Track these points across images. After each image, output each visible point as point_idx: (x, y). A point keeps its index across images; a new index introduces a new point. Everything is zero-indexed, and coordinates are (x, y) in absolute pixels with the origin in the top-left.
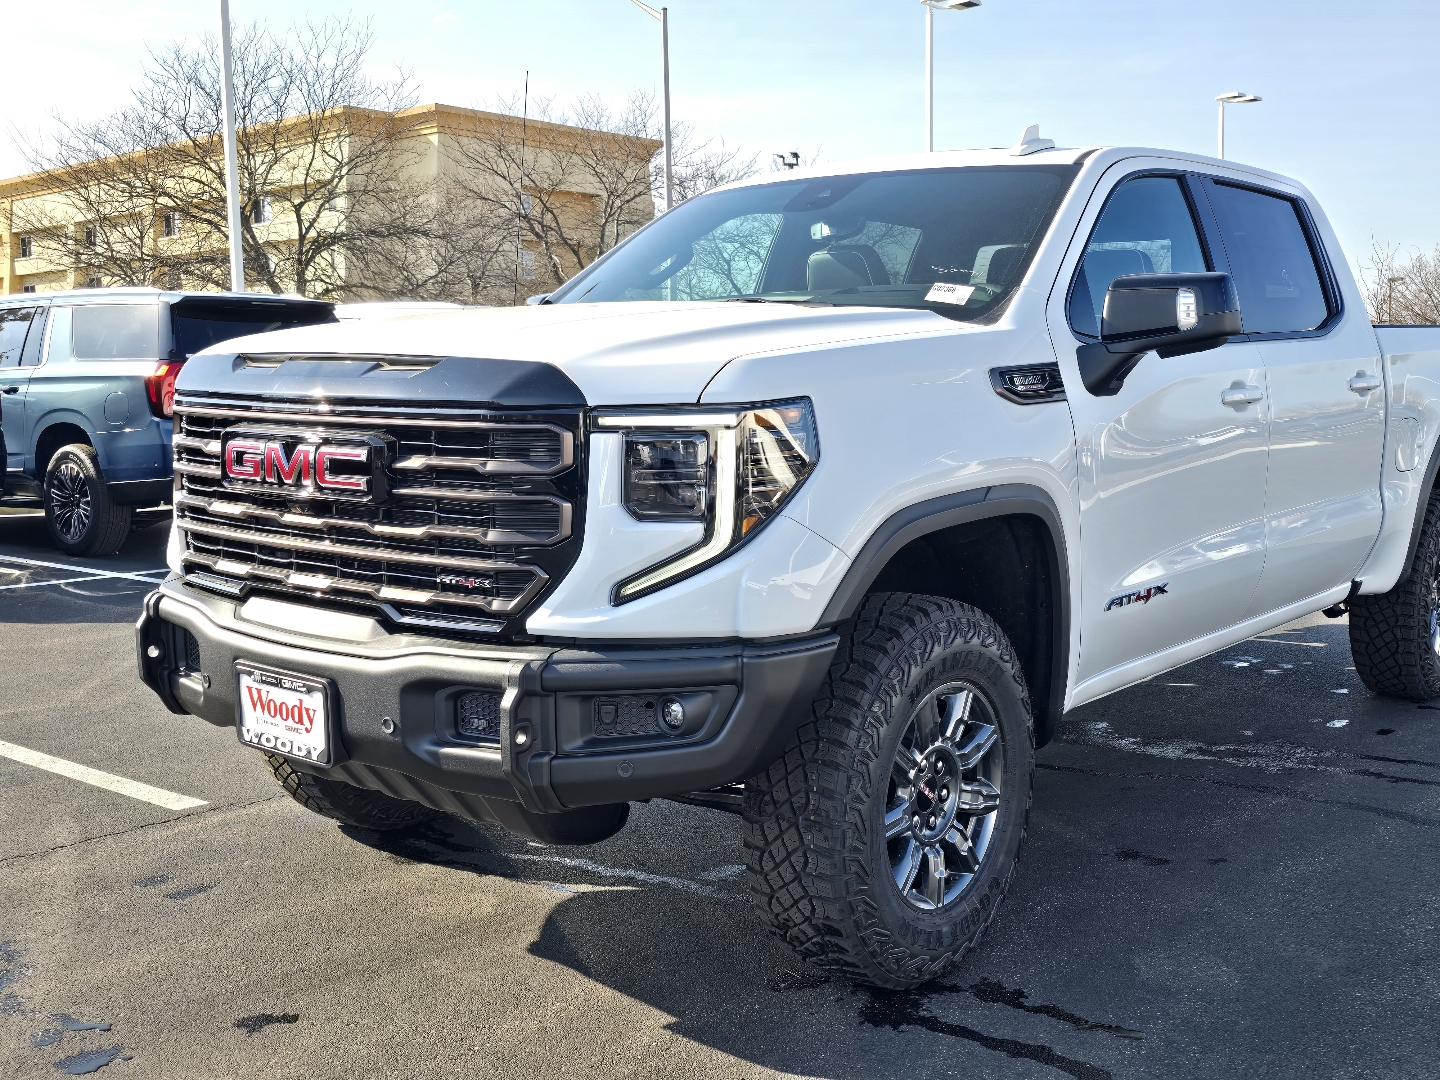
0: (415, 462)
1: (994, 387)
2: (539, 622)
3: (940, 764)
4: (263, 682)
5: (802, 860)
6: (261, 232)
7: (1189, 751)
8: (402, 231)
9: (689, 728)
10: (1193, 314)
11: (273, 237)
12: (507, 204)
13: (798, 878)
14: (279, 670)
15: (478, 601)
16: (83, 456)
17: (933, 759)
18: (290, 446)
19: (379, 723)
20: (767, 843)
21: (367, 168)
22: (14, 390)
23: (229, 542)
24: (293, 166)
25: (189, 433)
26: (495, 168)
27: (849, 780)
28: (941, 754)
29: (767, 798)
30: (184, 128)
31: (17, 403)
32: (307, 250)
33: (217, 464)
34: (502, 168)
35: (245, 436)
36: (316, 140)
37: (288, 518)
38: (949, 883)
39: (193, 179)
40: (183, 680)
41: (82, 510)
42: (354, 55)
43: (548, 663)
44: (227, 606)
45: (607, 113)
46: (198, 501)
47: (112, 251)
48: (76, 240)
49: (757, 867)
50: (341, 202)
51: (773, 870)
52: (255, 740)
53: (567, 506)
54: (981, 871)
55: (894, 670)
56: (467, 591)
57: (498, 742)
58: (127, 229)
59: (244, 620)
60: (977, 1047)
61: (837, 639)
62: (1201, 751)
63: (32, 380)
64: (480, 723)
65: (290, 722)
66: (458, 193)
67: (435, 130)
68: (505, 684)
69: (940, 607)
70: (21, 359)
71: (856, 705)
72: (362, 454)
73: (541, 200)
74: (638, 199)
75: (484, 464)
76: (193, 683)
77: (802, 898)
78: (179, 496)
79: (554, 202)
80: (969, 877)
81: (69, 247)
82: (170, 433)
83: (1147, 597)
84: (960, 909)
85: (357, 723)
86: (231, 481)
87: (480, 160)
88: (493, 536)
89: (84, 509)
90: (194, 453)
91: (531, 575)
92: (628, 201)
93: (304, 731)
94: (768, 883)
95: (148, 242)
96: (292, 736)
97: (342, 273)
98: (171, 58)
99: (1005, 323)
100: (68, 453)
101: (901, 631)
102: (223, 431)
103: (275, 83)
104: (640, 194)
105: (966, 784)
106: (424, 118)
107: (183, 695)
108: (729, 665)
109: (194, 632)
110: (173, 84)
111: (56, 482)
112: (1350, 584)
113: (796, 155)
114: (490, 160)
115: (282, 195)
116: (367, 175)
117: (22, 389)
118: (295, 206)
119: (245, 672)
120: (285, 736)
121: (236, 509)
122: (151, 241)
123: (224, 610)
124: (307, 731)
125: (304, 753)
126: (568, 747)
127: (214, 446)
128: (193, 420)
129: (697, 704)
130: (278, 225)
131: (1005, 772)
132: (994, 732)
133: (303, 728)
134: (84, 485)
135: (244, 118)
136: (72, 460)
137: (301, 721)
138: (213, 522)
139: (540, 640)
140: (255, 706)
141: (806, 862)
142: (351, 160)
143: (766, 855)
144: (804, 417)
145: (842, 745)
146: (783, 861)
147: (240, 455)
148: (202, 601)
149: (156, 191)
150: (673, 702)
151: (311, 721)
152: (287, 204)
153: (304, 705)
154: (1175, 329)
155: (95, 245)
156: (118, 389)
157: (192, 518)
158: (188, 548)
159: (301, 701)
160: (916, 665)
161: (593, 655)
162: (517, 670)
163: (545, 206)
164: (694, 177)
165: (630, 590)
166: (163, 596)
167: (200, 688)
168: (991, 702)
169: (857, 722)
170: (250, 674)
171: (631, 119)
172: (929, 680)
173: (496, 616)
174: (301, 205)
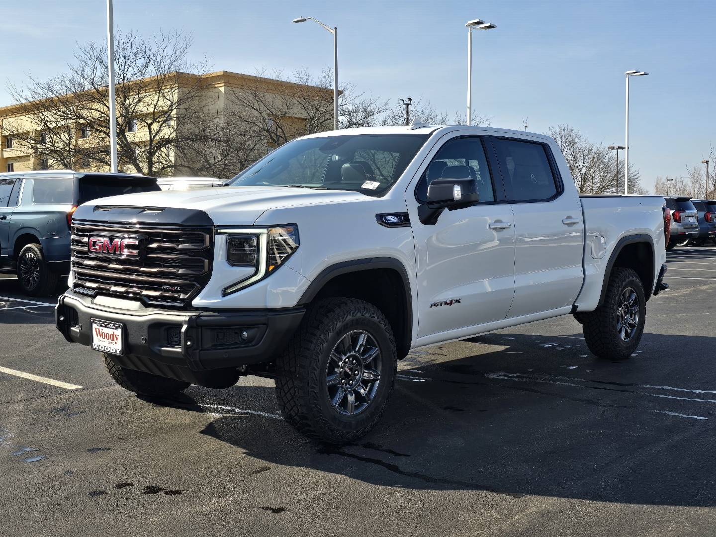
0: (155, 245)
1: (378, 221)
2: (197, 302)
3: (354, 361)
4: (101, 326)
5: (294, 391)
6: (130, 137)
7: (500, 376)
8: (203, 138)
9: (249, 341)
10: (460, 194)
11: (137, 140)
12: (258, 124)
13: (292, 398)
14: (106, 321)
15: (175, 295)
16: (36, 249)
17: (351, 359)
18: (112, 239)
19: (140, 339)
20: (283, 386)
21: (186, 106)
22: (5, 218)
23: (90, 275)
24: (148, 103)
25: (77, 235)
26: (252, 105)
27: (311, 362)
28: (355, 357)
29: (282, 369)
30: (93, 84)
31: (6, 224)
32: (154, 147)
33: (87, 246)
34: (256, 105)
35: (97, 236)
36: (160, 91)
37: (111, 266)
38: (357, 407)
39: (96, 110)
40: (72, 328)
41: (35, 275)
42: (183, 48)
43: (198, 317)
44: (89, 299)
45: (311, 77)
46: (80, 260)
47: (54, 147)
48: (35, 141)
49: (280, 396)
50: (173, 123)
51: (284, 396)
52: (97, 348)
53: (207, 261)
54: (371, 403)
55: (331, 323)
56: (173, 292)
57: (180, 346)
58: (62, 136)
59: (96, 304)
60: (356, 460)
61: (305, 310)
62: (505, 376)
63: (13, 213)
64: (176, 339)
65: (110, 340)
66: (233, 118)
67: (223, 84)
68: (183, 324)
69: (352, 302)
70: (8, 203)
71: (315, 335)
72: (137, 242)
73: (276, 123)
74: (326, 122)
75: (178, 246)
76: (76, 329)
77: (294, 406)
78: (72, 259)
79: (283, 123)
80: (366, 405)
81: (32, 144)
82: (71, 235)
83: (451, 303)
84: (361, 416)
85: (133, 340)
86: (91, 252)
87: (244, 101)
88: (180, 271)
89: (36, 274)
90: (79, 242)
91: (194, 285)
92: (321, 123)
93: (114, 343)
94: (283, 401)
95: (73, 142)
96: (110, 345)
97: (173, 159)
98: (88, 49)
99: (386, 197)
100: (28, 248)
101: (335, 309)
102: (89, 234)
103: (141, 62)
104: (327, 119)
105: (365, 370)
106: (218, 78)
107: (73, 334)
108: (264, 318)
109: (76, 309)
110: (89, 62)
111: (23, 261)
112: (571, 306)
113: (410, 99)
114: (250, 101)
115: (142, 117)
116: (186, 109)
117: (9, 217)
118: (148, 124)
119: (94, 322)
120: (108, 345)
121: (92, 263)
122: (74, 141)
123: (87, 301)
124: (116, 343)
125: (114, 351)
126: (206, 347)
127: (86, 240)
128: (78, 230)
129: (253, 331)
130: (139, 134)
131: (383, 366)
132: (378, 350)
133: (114, 342)
134: (36, 263)
135: (124, 79)
136: (31, 251)
137: (113, 340)
138: (86, 268)
139: (197, 309)
140: (97, 335)
141: (295, 392)
142: (178, 102)
143: (282, 390)
144: (295, 230)
145: (309, 349)
146: (288, 392)
147: (94, 243)
148: (80, 298)
149: (78, 116)
150: (244, 331)
151: (117, 339)
152: (145, 124)
153: (115, 334)
154: (453, 199)
155: (45, 143)
156: (54, 218)
157: (77, 267)
158: (76, 278)
159: (114, 332)
160: (340, 322)
161: (215, 314)
162: (187, 319)
163: (278, 125)
164: (357, 111)
165: (229, 291)
166: (66, 296)
167: (78, 331)
168: (375, 339)
169: (314, 341)
170: (96, 323)
171: (324, 81)
172: (345, 329)
173: (182, 300)
174: (151, 124)
